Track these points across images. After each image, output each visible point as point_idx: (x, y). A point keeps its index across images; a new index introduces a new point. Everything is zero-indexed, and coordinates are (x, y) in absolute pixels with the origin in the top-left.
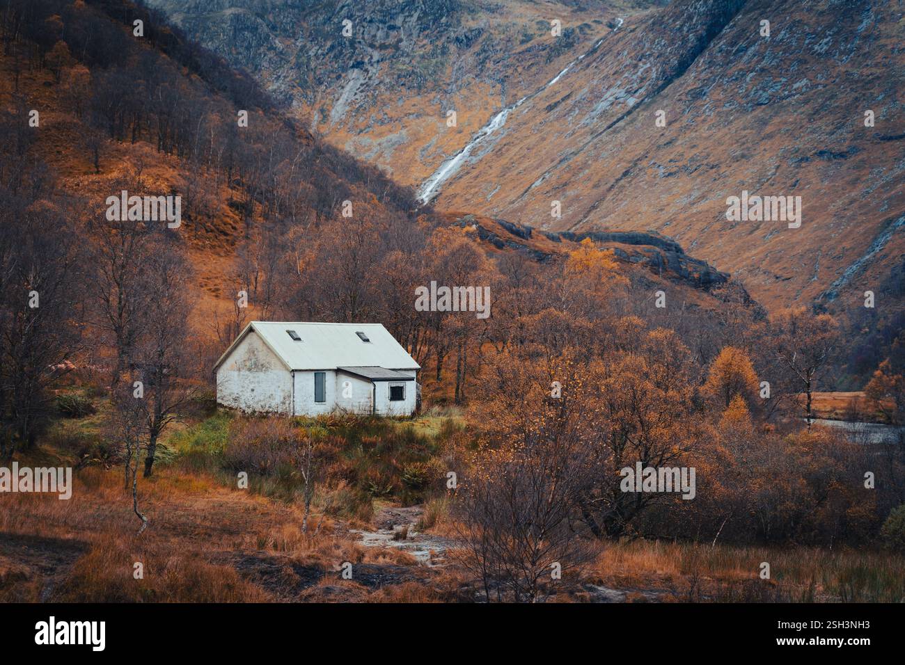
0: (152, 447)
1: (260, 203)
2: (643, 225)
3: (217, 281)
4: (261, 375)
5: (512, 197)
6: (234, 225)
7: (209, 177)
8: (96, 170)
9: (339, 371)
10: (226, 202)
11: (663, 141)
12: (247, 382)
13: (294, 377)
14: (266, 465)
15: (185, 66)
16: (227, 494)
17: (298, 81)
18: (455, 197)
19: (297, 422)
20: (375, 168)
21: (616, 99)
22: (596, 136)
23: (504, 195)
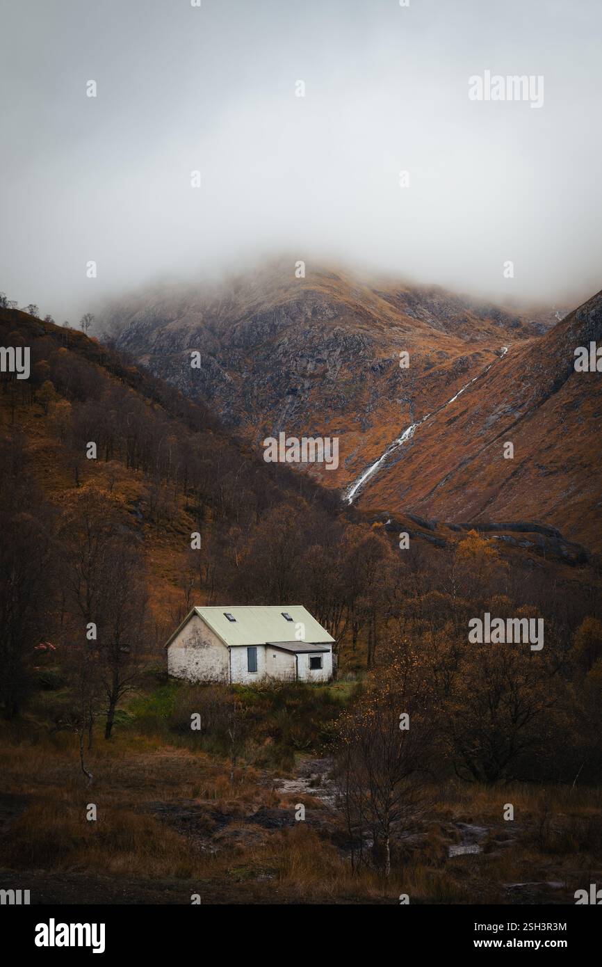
0: (111, 713)
1: (211, 507)
2: (530, 516)
3: (176, 573)
4: (204, 651)
5: (422, 495)
6: (189, 526)
7: (168, 487)
8: (76, 484)
9: (267, 646)
10: (183, 508)
11: (544, 446)
12: (192, 656)
13: (230, 651)
14: (206, 726)
15: (149, 397)
16: (173, 752)
17: (244, 406)
18: (374, 497)
19: (235, 689)
20: (306, 475)
21: (504, 412)
22: (489, 444)
23: (414, 494)
